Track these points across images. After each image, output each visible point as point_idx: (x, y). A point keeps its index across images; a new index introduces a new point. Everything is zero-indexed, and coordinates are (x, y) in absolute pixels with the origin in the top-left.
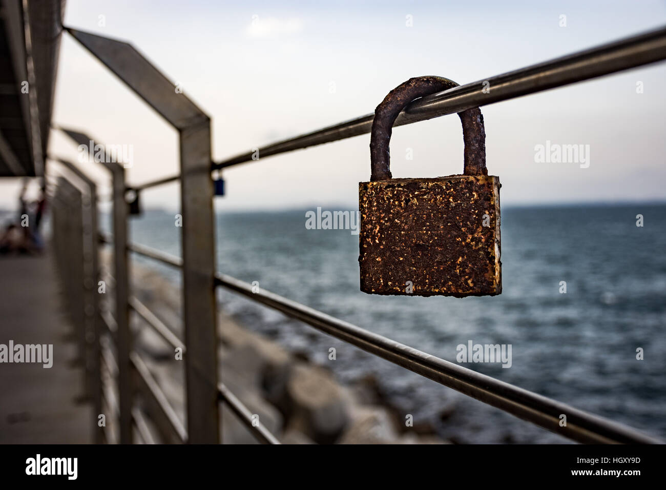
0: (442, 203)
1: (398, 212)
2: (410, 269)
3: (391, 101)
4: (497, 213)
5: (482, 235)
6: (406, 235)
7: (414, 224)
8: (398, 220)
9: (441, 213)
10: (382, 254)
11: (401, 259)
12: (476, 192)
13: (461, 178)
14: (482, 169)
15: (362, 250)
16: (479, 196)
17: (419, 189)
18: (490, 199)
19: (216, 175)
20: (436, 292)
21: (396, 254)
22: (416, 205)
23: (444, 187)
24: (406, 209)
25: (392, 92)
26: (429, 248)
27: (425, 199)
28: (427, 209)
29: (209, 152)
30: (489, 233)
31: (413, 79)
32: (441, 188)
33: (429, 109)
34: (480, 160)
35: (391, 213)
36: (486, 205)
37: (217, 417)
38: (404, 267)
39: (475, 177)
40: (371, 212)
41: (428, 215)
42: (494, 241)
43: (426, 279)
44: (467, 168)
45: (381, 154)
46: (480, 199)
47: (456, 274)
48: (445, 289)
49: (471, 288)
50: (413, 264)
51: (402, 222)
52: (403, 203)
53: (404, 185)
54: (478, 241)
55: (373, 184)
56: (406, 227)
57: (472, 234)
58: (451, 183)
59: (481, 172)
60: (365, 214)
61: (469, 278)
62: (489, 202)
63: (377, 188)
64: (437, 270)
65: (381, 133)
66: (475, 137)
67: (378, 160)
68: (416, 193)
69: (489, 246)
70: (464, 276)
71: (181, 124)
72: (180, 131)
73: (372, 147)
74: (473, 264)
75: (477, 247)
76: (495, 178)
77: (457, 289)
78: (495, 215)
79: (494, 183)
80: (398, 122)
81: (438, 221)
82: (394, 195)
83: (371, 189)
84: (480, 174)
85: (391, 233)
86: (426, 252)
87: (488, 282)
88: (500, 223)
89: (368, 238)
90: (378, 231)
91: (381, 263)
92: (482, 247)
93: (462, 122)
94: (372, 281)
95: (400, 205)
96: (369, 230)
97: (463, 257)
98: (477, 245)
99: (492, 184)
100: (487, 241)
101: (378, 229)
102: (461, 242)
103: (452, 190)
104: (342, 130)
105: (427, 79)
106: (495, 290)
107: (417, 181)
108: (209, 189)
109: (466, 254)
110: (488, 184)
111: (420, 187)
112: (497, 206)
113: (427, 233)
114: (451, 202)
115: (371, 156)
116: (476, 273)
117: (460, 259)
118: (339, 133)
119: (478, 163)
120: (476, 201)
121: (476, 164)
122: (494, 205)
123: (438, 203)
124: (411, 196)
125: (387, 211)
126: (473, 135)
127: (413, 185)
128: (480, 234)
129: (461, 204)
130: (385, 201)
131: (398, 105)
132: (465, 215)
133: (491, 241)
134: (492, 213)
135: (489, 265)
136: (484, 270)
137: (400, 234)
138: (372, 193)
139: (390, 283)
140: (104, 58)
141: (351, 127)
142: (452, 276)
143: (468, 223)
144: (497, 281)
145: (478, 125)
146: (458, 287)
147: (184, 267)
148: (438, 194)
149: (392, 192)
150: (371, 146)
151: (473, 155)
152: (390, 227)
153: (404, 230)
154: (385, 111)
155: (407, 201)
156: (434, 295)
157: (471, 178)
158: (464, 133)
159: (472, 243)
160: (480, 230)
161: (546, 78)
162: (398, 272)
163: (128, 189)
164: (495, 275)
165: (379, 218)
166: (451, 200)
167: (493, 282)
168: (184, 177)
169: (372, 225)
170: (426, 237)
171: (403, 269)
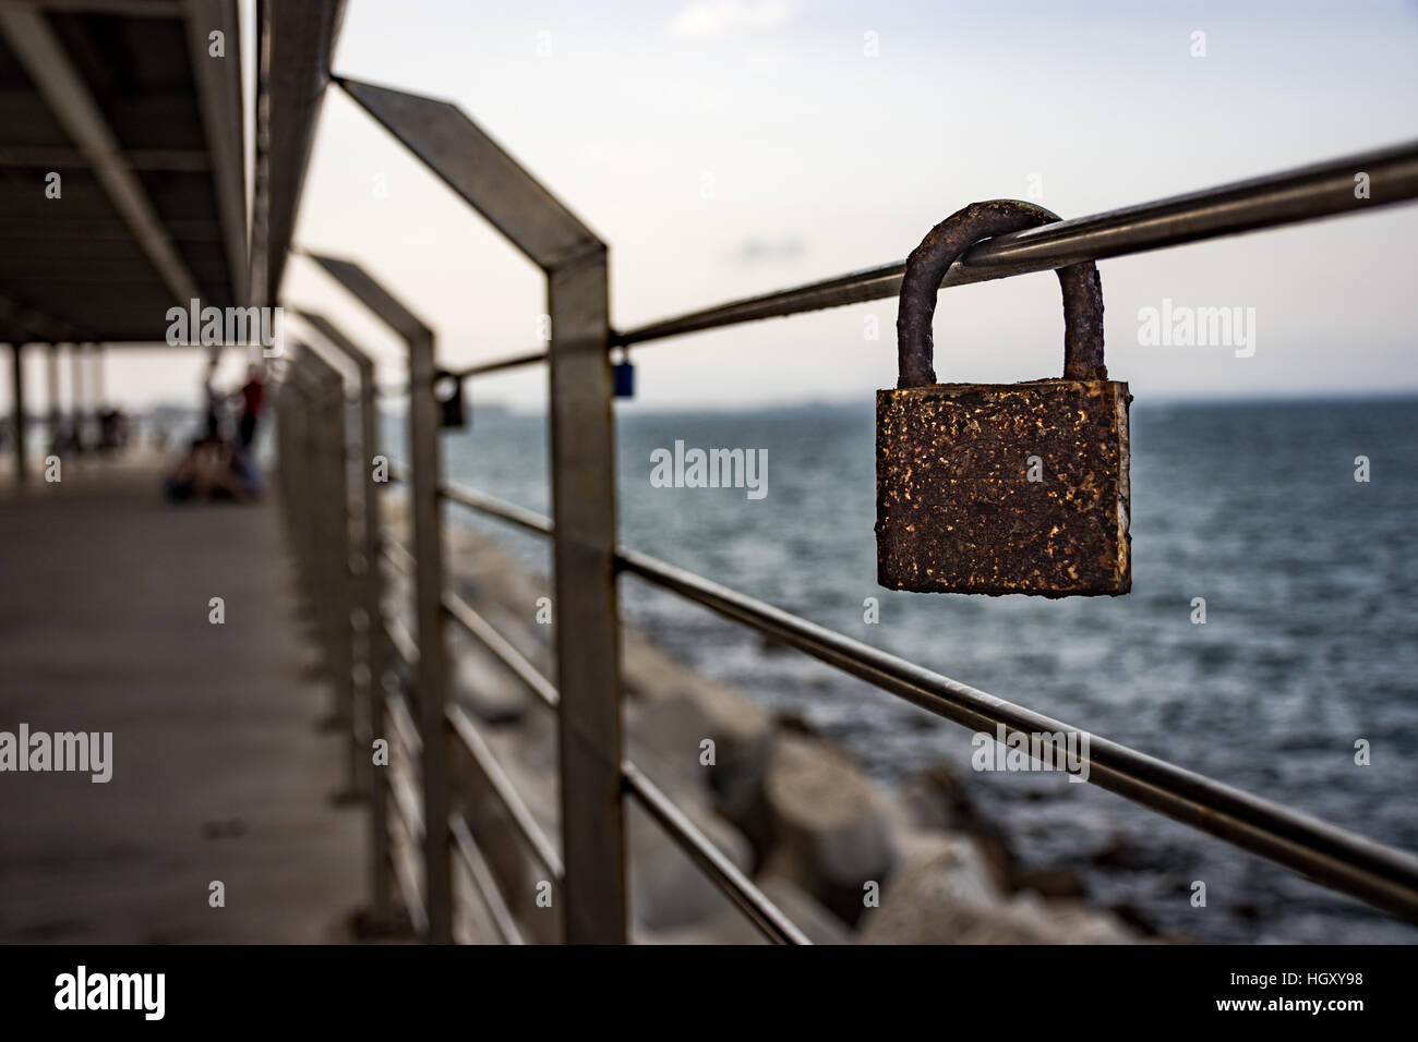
0: (1023, 429)
1: (945, 443)
2: (965, 547)
3: (935, 245)
4: (1122, 449)
5: (1095, 487)
6: (958, 485)
7: (973, 466)
8: (945, 459)
9: (1021, 447)
10: (916, 519)
11: (950, 528)
12: (1085, 409)
13: (1056, 386)
14: (1097, 369)
15: (881, 512)
16: (1089, 417)
17: (983, 404)
18: (1110, 422)
19: (617, 356)
20: (1011, 588)
21: (941, 520)
22: (977, 433)
23: (1028, 401)
24: (960, 439)
25: (936, 228)
26: (1000, 510)
27: (993, 422)
28: (997, 439)
29: (605, 312)
30: (1107, 484)
31: (974, 204)
32: (1022, 402)
33: (1003, 261)
34: (1093, 353)
35: (932, 446)
36: (1102, 433)
37: (620, 822)
38: (955, 543)
39: (1082, 384)
40: (897, 443)
41: (999, 451)
42: (1115, 497)
43: (994, 564)
44: (1069, 366)
45: (917, 340)
46: (1091, 423)
47: (1046, 555)
48: (1027, 582)
49: (1073, 581)
50: (971, 538)
51: (951, 463)
52: (953, 429)
53: (957, 397)
54: (1087, 497)
55: (900, 394)
56: (959, 472)
57: (1077, 484)
58: (1039, 394)
59: (1094, 374)
60: (887, 447)
61: (1070, 565)
62: (1107, 429)
63: (908, 402)
64: (1014, 550)
65: (916, 301)
66: (1085, 312)
67: (910, 351)
68: (978, 411)
69: (1106, 507)
70: (1062, 560)
71: (550, 259)
72: (548, 271)
73: (901, 326)
74: (1077, 539)
75: (1086, 509)
76: (1119, 386)
77: (1048, 583)
78: (1119, 452)
79: (1116, 394)
80: (949, 279)
81: (1016, 461)
82: (938, 414)
83: (899, 402)
84: (1093, 379)
85: (933, 482)
86: (993, 517)
87: (1104, 571)
88: (1128, 465)
89: (893, 490)
90: (910, 478)
91: (914, 536)
92: (1094, 509)
93: (1062, 283)
94: (899, 567)
95: (948, 432)
96: (893, 475)
97: (1059, 527)
98: (1085, 504)
99: (1113, 396)
100: (1103, 497)
101: (909, 475)
102: (1057, 499)
103: (1041, 406)
104: (851, 286)
105: (1000, 206)
106: (1117, 586)
107: (980, 389)
108: (604, 385)
109: (1065, 520)
110: (1107, 395)
111: (985, 399)
112: (1123, 435)
113: (996, 482)
114: (1039, 428)
115: (899, 343)
116: (1083, 555)
117: (1056, 530)
118: (847, 292)
119: (1089, 358)
120: (1084, 427)
121: (1086, 359)
122: (1117, 434)
123: (1016, 429)
124: (968, 416)
125: (926, 443)
126: (1080, 309)
127: (972, 395)
128: (1091, 485)
129: (1058, 431)
130: (921, 424)
131: (947, 253)
132: (1065, 451)
133: (1110, 498)
134: (1113, 448)
135: (1108, 541)
136: (1096, 549)
137: (949, 483)
138: (900, 410)
139: (930, 571)
140: (406, 134)
141: (868, 283)
142: (1040, 559)
143: (1070, 465)
144: (1122, 569)
145: (1090, 290)
146: (1049, 579)
147: (556, 535)
148: (1016, 413)
149: (936, 408)
150: (898, 324)
151: (1080, 344)
152: (931, 471)
153: (955, 476)
154: (925, 262)
155: (962, 425)
156: (1008, 593)
157: (1077, 385)
158: (1064, 304)
159: (1075, 502)
160: (1091, 479)
161: (1187, 222)
162: (944, 552)
163: (442, 374)
164: (1117, 558)
165: (912, 455)
166: (1040, 424)
167: (1113, 571)
168: (554, 356)
169: (898, 466)
170: (994, 490)
171: (954, 546)
